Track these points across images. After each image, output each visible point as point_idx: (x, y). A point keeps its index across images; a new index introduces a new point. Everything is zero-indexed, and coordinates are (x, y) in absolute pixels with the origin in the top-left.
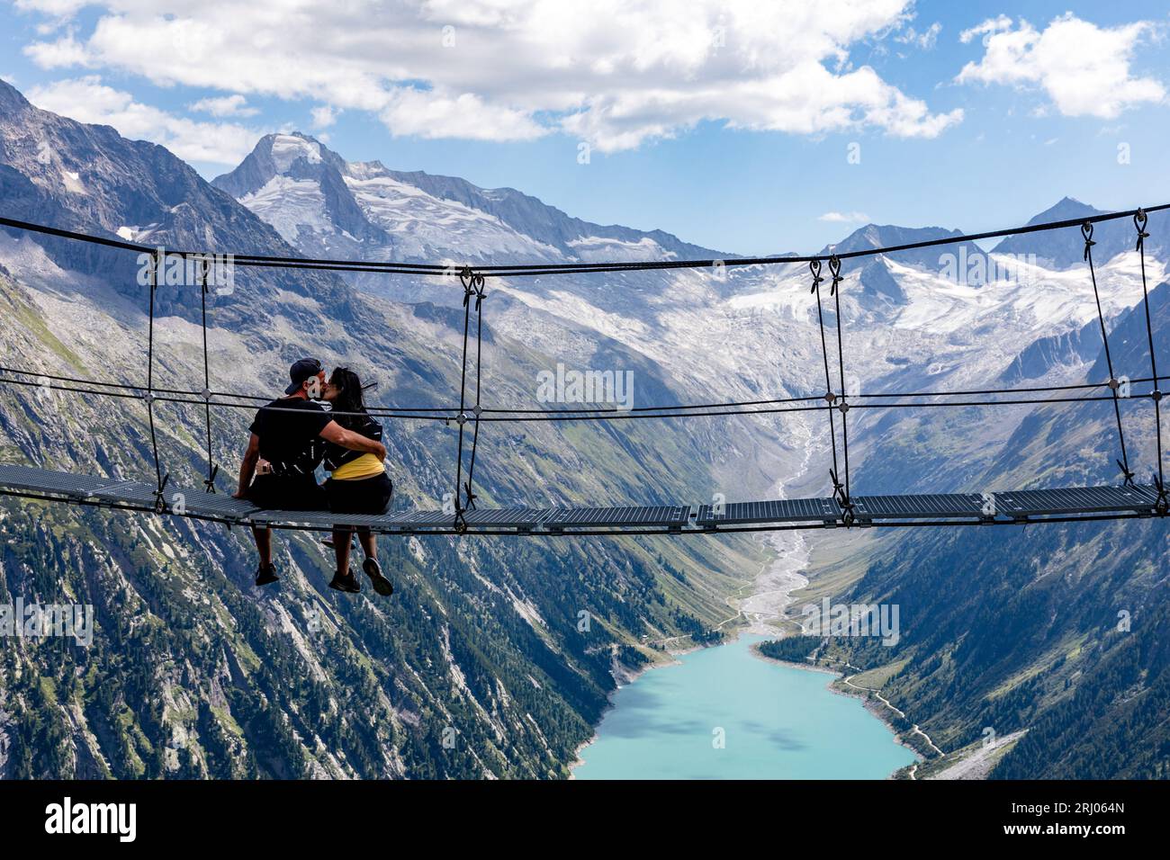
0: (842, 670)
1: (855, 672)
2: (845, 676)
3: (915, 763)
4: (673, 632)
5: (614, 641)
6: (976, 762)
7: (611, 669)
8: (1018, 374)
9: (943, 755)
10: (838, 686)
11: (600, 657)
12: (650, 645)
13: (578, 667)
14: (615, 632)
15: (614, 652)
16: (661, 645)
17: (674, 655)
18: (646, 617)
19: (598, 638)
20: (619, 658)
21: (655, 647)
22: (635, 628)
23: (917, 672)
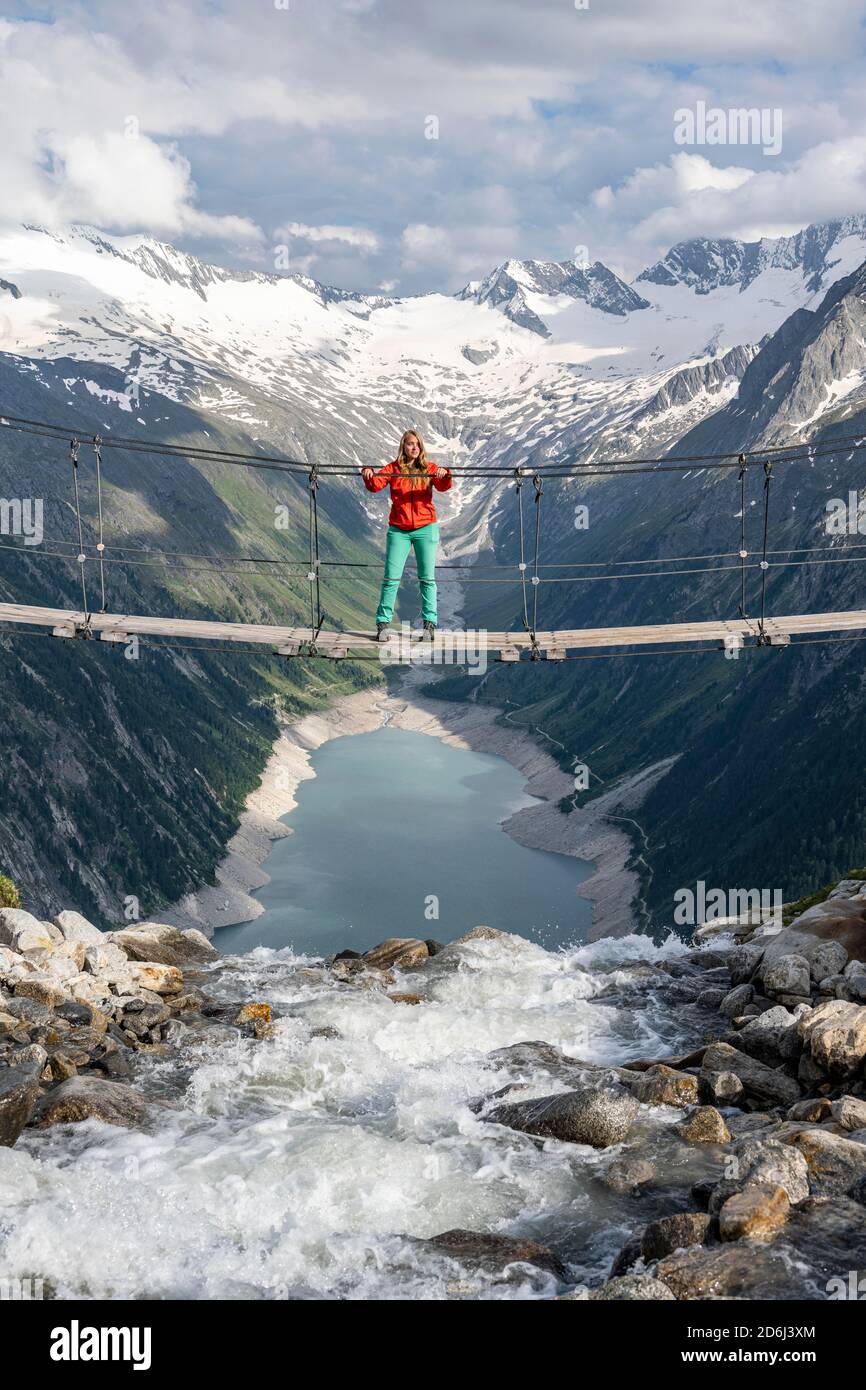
0: (501, 706)
1: (516, 708)
2: (506, 712)
4: (334, 679)
5: (276, 692)
6: (634, 787)
7: (275, 719)
8: (663, 405)
9: (603, 782)
10: (499, 722)
11: (263, 708)
12: (312, 694)
13: (242, 719)
14: (276, 682)
15: (277, 702)
16: (323, 692)
17: (338, 701)
18: (307, 666)
19: (260, 690)
20: (282, 708)
21: (318, 695)
22: (298, 679)
23: (575, 703)
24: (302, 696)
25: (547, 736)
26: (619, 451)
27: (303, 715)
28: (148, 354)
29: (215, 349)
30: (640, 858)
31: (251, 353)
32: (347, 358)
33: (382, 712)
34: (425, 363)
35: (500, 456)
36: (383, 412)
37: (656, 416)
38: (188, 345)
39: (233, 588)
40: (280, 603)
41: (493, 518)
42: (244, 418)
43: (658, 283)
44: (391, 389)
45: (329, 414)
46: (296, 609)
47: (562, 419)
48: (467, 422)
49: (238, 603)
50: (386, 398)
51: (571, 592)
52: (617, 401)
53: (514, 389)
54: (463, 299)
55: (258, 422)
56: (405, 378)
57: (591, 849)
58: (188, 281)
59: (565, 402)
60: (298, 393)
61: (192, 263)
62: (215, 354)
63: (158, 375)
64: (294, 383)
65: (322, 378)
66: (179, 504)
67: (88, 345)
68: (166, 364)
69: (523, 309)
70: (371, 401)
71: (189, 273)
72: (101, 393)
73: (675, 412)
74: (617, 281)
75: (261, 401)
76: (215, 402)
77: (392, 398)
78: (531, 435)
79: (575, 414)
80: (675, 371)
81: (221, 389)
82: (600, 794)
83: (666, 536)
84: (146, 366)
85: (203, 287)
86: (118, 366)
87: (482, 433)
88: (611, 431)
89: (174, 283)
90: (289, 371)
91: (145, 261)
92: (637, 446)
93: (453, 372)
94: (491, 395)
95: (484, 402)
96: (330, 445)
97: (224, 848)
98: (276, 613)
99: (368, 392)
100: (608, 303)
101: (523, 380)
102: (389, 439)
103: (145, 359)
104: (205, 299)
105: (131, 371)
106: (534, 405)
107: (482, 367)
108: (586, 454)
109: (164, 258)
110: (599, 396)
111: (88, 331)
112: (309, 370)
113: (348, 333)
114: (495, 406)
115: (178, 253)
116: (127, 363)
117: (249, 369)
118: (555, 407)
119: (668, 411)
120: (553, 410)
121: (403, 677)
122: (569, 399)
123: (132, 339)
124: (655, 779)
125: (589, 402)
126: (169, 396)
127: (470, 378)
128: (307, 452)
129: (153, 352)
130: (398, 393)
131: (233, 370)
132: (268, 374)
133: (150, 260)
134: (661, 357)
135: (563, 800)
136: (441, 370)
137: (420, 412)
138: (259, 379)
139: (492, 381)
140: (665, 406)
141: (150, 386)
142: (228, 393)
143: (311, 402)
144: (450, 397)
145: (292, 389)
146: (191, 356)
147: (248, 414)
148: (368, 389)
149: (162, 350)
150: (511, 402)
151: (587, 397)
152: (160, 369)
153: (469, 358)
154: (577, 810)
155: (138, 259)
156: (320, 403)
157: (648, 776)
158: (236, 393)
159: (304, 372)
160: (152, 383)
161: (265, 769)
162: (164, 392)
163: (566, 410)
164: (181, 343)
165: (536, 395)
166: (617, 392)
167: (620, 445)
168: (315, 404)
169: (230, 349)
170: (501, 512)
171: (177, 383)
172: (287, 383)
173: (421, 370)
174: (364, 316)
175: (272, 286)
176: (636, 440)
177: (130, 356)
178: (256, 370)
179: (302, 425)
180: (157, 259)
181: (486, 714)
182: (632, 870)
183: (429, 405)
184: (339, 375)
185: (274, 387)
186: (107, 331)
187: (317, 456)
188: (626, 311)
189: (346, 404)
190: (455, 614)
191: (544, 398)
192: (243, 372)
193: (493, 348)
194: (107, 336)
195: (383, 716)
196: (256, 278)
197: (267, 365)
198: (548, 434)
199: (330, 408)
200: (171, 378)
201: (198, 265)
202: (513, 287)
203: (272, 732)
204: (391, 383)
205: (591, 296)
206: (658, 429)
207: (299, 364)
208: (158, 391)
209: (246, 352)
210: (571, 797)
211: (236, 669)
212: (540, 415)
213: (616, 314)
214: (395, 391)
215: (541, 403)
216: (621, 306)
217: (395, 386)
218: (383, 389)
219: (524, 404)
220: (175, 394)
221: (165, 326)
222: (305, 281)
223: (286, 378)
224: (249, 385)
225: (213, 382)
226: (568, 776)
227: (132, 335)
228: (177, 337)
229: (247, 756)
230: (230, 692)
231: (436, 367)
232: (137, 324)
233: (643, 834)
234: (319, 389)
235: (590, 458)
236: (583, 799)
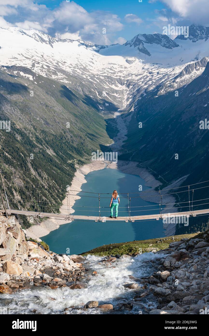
0: (138, 162)
1: (142, 162)
2: (140, 163)
3: (160, 185)
5: (75, 159)
6: (176, 184)
7: (75, 166)
8: (183, 75)
9: (167, 183)
10: (138, 166)
11: (71, 163)
12: (85, 159)
13: (66, 166)
14: (75, 156)
15: (75, 162)
16: (89, 158)
17: (92, 161)
18: (83, 151)
19: (71, 158)
20: (77, 163)
21: (87, 159)
22: (81, 155)
23: (159, 160)
24: (83, 160)
25: (151, 170)
26: (171, 88)
27: (83, 165)
28: (37, 63)
29: (56, 62)
30: (178, 204)
31: (66, 63)
32: (93, 63)
33: (105, 164)
34: (115, 64)
35: (137, 90)
36: (104, 79)
37: (181, 78)
38: (48, 61)
39: (63, 130)
40: (76, 134)
41: (135, 108)
42: (65, 81)
43: (182, 39)
44: (106, 72)
45: (88, 79)
46: (80, 135)
47: (155, 79)
48: (128, 81)
49: (64, 134)
50: (104, 75)
51: (158, 129)
52: (170, 74)
53: (141, 71)
54: (126, 45)
55: (68, 82)
56: (110, 69)
57: (164, 202)
58: (48, 42)
59: (155, 74)
60: (79, 74)
61: (49, 37)
62: (56, 63)
63: (40, 70)
64: (78, 71)
65: (86, 69)
66: (47, 106)
67: (20, 61)
68: (42, 66)
69: (143, 48)
70: (100, 76)
71: (48, 40)
72: (24, 75)
73: (187, 77)
74: (170, 39)
75: (69, 76)
76: (56, 77)
77: (106, 74)
78: (146, 84)
79: (158, 78)
80: (187, 64)
81: (58, 73)
82: (166, 186)
83: (184, 113)
84: (37, 67)
85: (52, 44)
86: (29, 67)
87: (132, 84)
88: (169, 82)
89: (44, 43)
90: (77, 67)
91: (35, 37)
92: (176, 86)
93: (123, 66)
94: (134, 73)
95: (132, 75)
96: (89, 88)
97: (62, 203)
98: (75, 136)
99: (99, 73)
100: (167, 46)
101: (143, 68)
102: (106, 86)
103: (36, 65)
104: (53, 48)
105: (33, 68)
106: (146, 75)
107: (131, 65)
108: (161, 89)
109: (41, 36)
110: (165, 72)
111: (20, 57)
112: (82, 67)
113: (93, 56)
114: (135, 76)
115: (45, 34)
116: (31, 66)
117: (66, 67)
118: (152, 76)
119: (185, 76)
120: (152, 77)
122: (156, 73)
123: (33, 59)
124: (182, 181)
125: (162, 74)
126: (43, 75)
127: (128, 68)
128: (82, 90)
129: (38, 63)
130: (108, 73)
131: (61, 68)
132: (71, 69)
133: (37, 37)
134: (182, 61)
135: (156, 187)
136: (120, 66)
137: (114, 78)
138: (68, 70)
139: (134, 69)
140: (184, 75)
141: (38, 73)
142: (60, 74)
143: (83, 76)
144: (122, 74)
145: (78, 72)
146: (49, 64)
147: (65, 80)
148: (99, 72)
149: (41, 62)
150: (140, 75)
151: (162, 73)
152: (41, 68)
153: (128, 62)
154: (160, 190)
155: (34, 36)
156: (86, 76)
157: (180, 181)
158: (62, 74)
160: (38, 72)
161: (72, 180)
162: (42, 74)
163: (156, 76)
164: (46, 60)
165: (147, 73)
166: (170, 71)
167: (171, 86)
168: (84, 77)
169: (60, 61)
170: (137, 106)
171: (45, 72)
172: (76, 71)
173: (115, 66)
174: (98, 51)
175: (72, 43)
176: (175, 85)
177: (32, 64)
178: (68, 67)
179: (81, 83)
180: (39, 36)
181: (134, 164)
183: (117, 76)
184: (91, 68)
185: (73, 72)
186: (25, 57)
188: (172, 48)
189: (93, 76)
190: (125, 135)
191: (149, 73)
192: (64, 68)
193: (135, 59)
194: (25, 59)
195: (105, 165)
196: (67, 41)
197: (71, 66)
198: (150, 83)
199: (89, 78)
200: (44, 70)
201: (50, 38)
202: (140, 41)
203: (75, 170)
204: (106, 70)
205: (162, 44)
206: (182, 82)
207: (80, 65)
208: (40, 74)
209: (64, 62)
210: (158, 187)
211: (64, 152)
212: (148, 78)
213: (170, 49)
214: (107, 72)
215: (149, 75)
216: (171, 46)
217: (107, 71)
218: (103, 72)
219: (144, 75)
220: (45, 75)
221: (42, 55)
222: (81, 41)
223: (76, 69)
224: (66, 72)
225: (56, 71)
226: (158, 181)
227: (33, 58)
228: (45, 58)
229: (67, 177)
230: (62, 159)
231: (118, 65)
232: (34, 55)
233: (179, 197)
234: (85, 72)
235: (163, 90)
236: (162, 187)
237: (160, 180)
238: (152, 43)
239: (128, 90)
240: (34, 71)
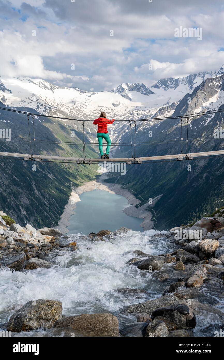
0: (122, 184)
1: (126, 184)
2: (123, 185)
3: (139, 203)
4: (84, 178)
5: (71, 182)
7: (71, 188)
8: (157, 116)
9: (145, 201)
10: (122, 188)
11: (68, 185)
12: (79, 182)
13: (64, 188)
14: (71, 180)
15: (71, 184)
17: (85, 184)
18: (78, 176)
19: (68, 181)
20: (73, 185)
21: (81, 182)
22: (76, 179)
23: (139, 183)
24: (77, 182)
25: (133, 191)
26: (148, 126)
27: (77, 187)
29: (56, 104)
30: (154, 218)
32: (86, 106)
33: (95, 186)
35: (121, 127)
38: (50, 103)
42: (63, 120)
43: (156, 88)
44: (96, 113)
45: (82, 119)
50: (95, 115)
52: (147, 115)
53: (124, 112)
54: (112, 92)
55: (66, 121)
56: (99, 110)
57: (143, 216)
58: (50, 89)
61: (51, 85)
62: (56, 105)
63: (43, 110)
64: (74, 112)
65: (81, 111)
66: (48, 139)
67: (27, 104)
69: (126, 94)
70: (92, 116)
71: (50, 87)
72: (30, 115)
73: (160, 117)
74: (147, 88)
75: (67, 116)
76: (56, 116)
77: (96, 115)
79: (138, 118)
80: (160, 108)
81: (58, 113)
82: (145, 203)
83: (159, 145)
84: (41, 108)
85: (53, 90)
86: (34, 108)
89: (47, 90)
90: (73, 109)
91: (40, 85)
92: (152, 125)
93: (110, 109)
94: (119, 114)
95: (117, 115)
97: (60, 217)
99: (91, 114)
100: (145, 93)
101: (126, 110)
103: (40, 107)
104: (54, 93)
105: (37, 109)
106: (128, 116)
107: (116, 108)
108: (140, 127)
109: (44, 84)
110: (143, 114)
111: (27, 101)
112: (77, 109)
113: (86, 100)
114: (120, 116)
115: (48, 83)
116: (36, 108)
117: (64, 109)
118: (133, 116)
121: (100, 178)
122: (136, 114)
124: (157, 200)
125: (141, 115)
127: (114, 110)
128: (77, 127)
129: (42, 105)
130: (98, 114)
131: (60, 109)
133: (41, 84)
134: (157, 105)
135: (136, 205)
138: (67, 111)
139: (119, 110)
142: (59, 114)
143: (78, 116)
144: (109, 114)
145: (74, 113)
146: (51, 106)
148: (91, 113)
149: (44, 105)
150: (123, 115)
151: (140, 114)
152: (44, 109)
153: (114, 106)
154: (140, 207)
155: (38, 84)
156: (80, 116)
157: (156, 199)
158: (61, 114)
159: (76, 109)
160: (42, 112)
161: (69, 199)
163: (136, 117)
164: (48, 103)
165: (129, 114)
166: (147, 113)
168: (79, 116)
169: (60, 104)
170: (121, 140)
171: (48, 112)
172: (73, 112)
173: (103, 108)
174: (90, 96)
175: (69, 90)
177: (37, 106)
178: (66, 109)
180: (43, 84)
181: (119, 186)
182: (152, 220)
184: (84, 110)
185: (70, 113)
186: (32, 100)
187: (79, 128)
189: (86, 116)
191: (131, 114)
192: (63, 109)
193: (119, 103)
194: (32, 102)
196: (65, 88)
197: (68, 108)
199: (82, 117)
200: (46, 111)
201: (52, 85)
202: (123, 89)
203: (71, 191)
204: (96, 111)
205: (141, 91)
207: (75, 107)
208: (44, 114)
209: (63, 105)
210: (138, 204)
211: (62, 176)
212: (130, 118)
213: (146, 95)
214: (97, 113)
215: (130, 115)
216: (148, 93)
218: (94, 113)
219: (126, 116)
221: (45, 99)
222: (76, 89)
223: (72, 111)
224: (64, 112)
225: (56, 112)
226: (138, 199)
227: (37, 101)
228: (48, 102)
229: (65, 196)
230: (61, 182)
231: (106, 108)
232: (38, 99)
233: (155, 212)
234: (80, 113)
235: (141, 128)
236: (141, 205)
237: (140, 199)
238: (133, 91)
239: (114, 127)
240: (38, 111)
